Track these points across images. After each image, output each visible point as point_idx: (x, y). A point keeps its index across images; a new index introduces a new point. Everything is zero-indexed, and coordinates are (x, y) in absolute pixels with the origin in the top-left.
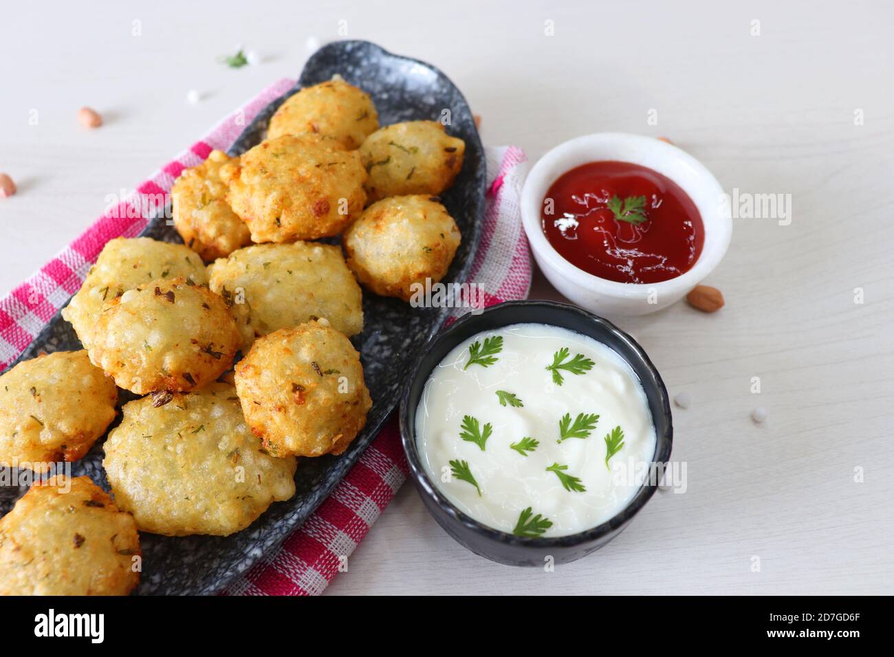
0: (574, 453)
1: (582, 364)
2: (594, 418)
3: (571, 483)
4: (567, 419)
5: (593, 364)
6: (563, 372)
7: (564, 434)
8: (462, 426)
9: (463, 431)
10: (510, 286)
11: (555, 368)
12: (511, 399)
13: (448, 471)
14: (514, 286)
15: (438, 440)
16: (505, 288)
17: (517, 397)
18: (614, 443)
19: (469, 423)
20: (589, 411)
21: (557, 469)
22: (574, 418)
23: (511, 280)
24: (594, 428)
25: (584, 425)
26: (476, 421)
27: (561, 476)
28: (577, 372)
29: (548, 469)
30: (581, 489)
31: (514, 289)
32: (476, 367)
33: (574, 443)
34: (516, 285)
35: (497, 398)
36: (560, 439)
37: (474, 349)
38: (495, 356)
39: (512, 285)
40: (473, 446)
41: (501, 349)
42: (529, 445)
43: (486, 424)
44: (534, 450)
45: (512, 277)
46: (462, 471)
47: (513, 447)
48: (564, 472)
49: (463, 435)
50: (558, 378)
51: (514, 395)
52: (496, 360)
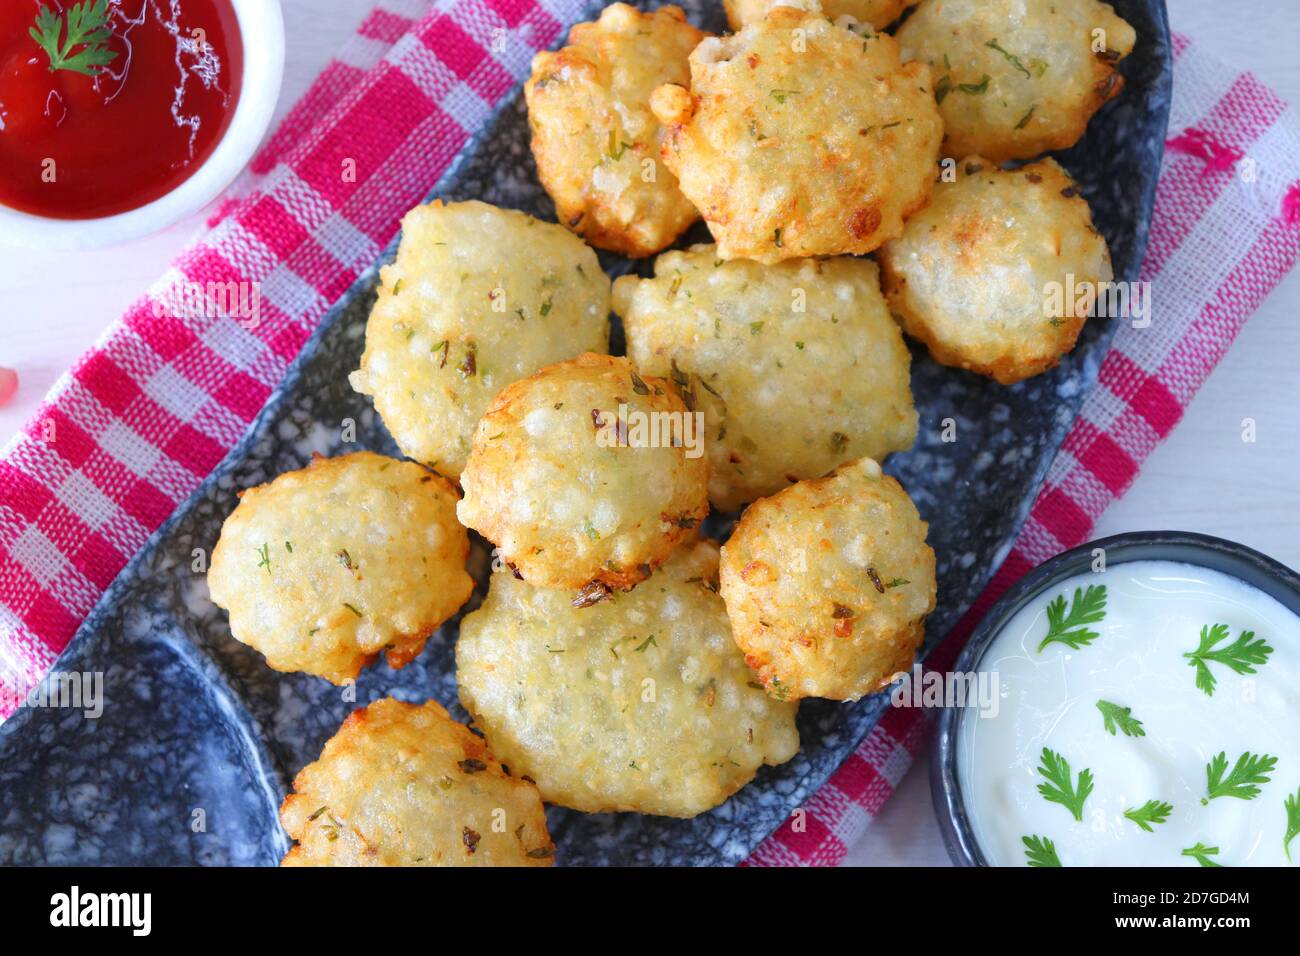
0: (1233, 824)
1: (1250, 652)
2: (1268, 763)
4: (1218, 762)
5: (1270, 650)
6: (1217, 668)
7: (1215, 788)
8: (1040, 769)
9: (1042, 780)
10: (1186, 358)
11: (1200, 658)
12: (1121, 718)
13: (1020, 853)
14: (1194, 359)
15: (1000, 796)
16: (1177, 362)
17: (1133, 716)
19: (1052, 764)
20: (1259, 750)
21: (1200, 852)
22: (1232, 760)
23: (1189, 346)
24: (1268, 781)
25: (1249, 774)
26: (1064, 763)
27: (1210, 865)
28: (1240, 669)
29: (1186, 853)
31: (1192, 365)
32: (1060, 652)
33: (1233, 808)
34: (1198, 356)
35: (1100, 716)
36: (1206, 797)
37: (1055, 611)
38: (1092, 627)
39: (1191, 356)
40: (1060, 811)
41: (1104, 614)
42: (1155, 813)
43: (1083, 769)
44: (1163, 821)
45: (1194, 340)
46: (1044, 856)
47: (1129, 815)
49: (1045, 790)
50: (1205, 681)
51: (1128, 710)
52: (1095, 635)
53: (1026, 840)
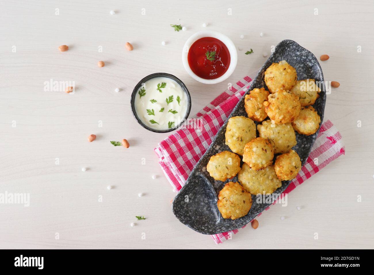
0: (172, 106)
1: (164, 85)
2: (172, 96)
3: (174, 112)
4: (167, 99)
5: (166, 83)
6: (161, 89)
7: (168, 103)
9: (148, 113)
11: (158, 89)
12: (153, 101)
13: (150, 123)
17: (155, 100)
18: (178, 100)
19: (148, 111)
20: (170, 95)
21: (170, 111)
22: (168, 98)
24: (173, 98)
25: (171, 99)
26: (150, 110)
27: (172, 112)
28: (163, 87)
29: (169, 112)
30: (177, 112)
32: (142, 97)
33: (171, 104)
35: (151, 102)
37: (140, 93)
38: (145, 92)
40: (152, 116)
41: (145, 90)
42: (163, 109)
43: (152, 109)
46: (153, 122)
47: (160, 112)
48: (171, 111)
49: (149, 114)
50: (160, 91)
51: (154, 99)
52: (145, 93)
53: (150, 121)
